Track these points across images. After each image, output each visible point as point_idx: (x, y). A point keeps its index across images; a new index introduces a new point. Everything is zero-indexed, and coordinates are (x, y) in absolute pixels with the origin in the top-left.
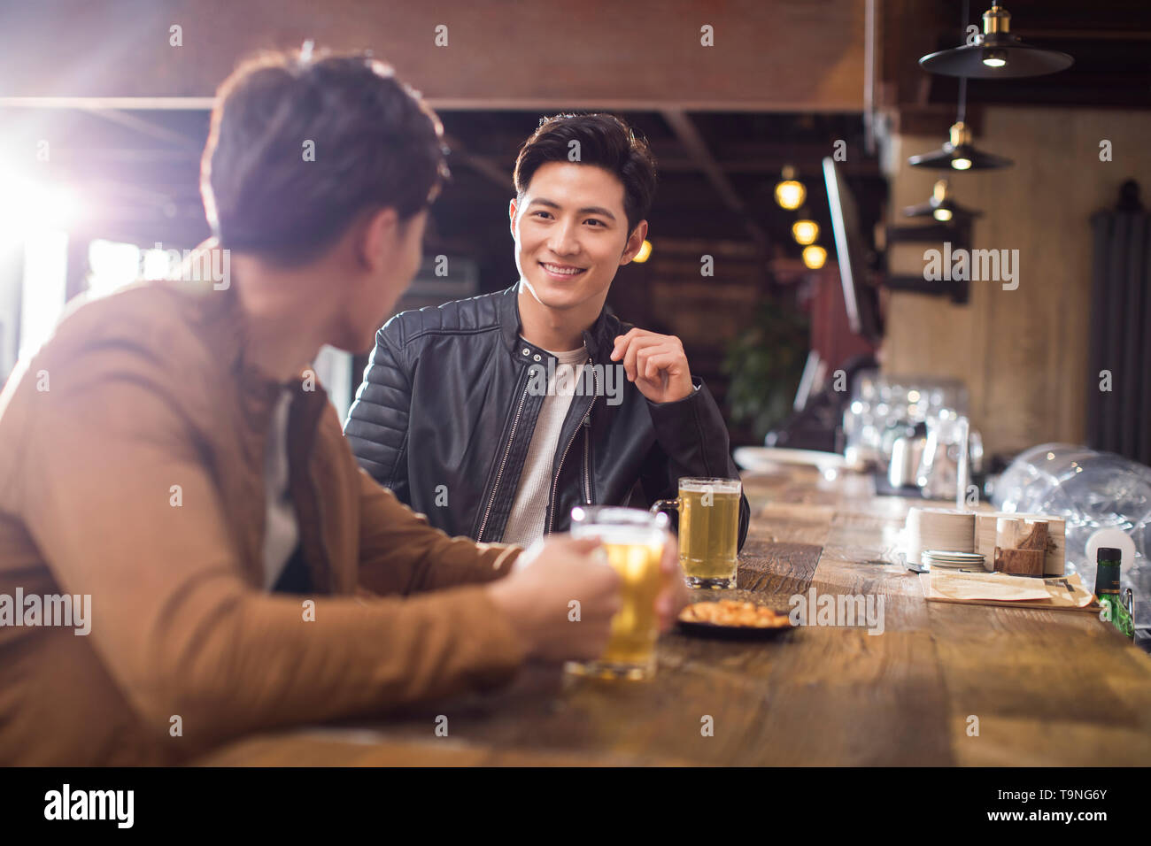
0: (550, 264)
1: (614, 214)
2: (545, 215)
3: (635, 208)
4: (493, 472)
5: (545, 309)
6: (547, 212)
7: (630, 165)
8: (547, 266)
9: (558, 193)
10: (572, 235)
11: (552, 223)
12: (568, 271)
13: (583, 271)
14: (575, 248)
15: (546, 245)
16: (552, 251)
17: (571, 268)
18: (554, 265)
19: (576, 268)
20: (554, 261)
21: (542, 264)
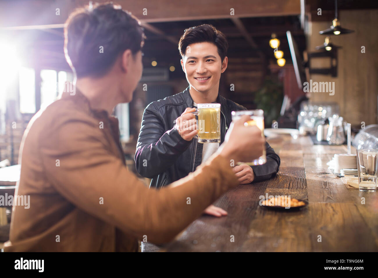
0: (198, 78)
1: (215, 56)
2: (192, 62)
3: (222, 53)
4: (193, 150)
5: (200, 93)
6: (193, 61)
7: (217, 39)
8: (197, 79)
9: (196, 54)
10: (203, 66)
11: (196, 64)
12: (205, 79)
13: (209, 77)
14: (205, 71)
15: (195, 72)
16: (198, 73)
17: (205, 77)
18: (200, 78)
19: (207, 77)
20: (199, 76)
21: (196, 78)
